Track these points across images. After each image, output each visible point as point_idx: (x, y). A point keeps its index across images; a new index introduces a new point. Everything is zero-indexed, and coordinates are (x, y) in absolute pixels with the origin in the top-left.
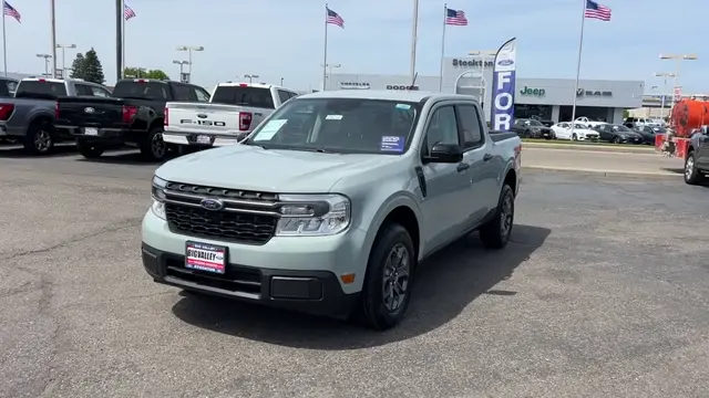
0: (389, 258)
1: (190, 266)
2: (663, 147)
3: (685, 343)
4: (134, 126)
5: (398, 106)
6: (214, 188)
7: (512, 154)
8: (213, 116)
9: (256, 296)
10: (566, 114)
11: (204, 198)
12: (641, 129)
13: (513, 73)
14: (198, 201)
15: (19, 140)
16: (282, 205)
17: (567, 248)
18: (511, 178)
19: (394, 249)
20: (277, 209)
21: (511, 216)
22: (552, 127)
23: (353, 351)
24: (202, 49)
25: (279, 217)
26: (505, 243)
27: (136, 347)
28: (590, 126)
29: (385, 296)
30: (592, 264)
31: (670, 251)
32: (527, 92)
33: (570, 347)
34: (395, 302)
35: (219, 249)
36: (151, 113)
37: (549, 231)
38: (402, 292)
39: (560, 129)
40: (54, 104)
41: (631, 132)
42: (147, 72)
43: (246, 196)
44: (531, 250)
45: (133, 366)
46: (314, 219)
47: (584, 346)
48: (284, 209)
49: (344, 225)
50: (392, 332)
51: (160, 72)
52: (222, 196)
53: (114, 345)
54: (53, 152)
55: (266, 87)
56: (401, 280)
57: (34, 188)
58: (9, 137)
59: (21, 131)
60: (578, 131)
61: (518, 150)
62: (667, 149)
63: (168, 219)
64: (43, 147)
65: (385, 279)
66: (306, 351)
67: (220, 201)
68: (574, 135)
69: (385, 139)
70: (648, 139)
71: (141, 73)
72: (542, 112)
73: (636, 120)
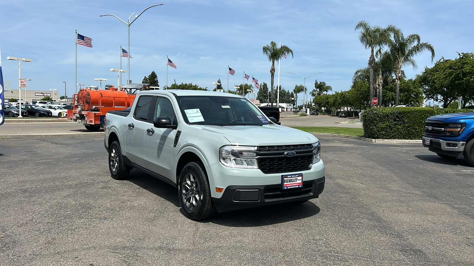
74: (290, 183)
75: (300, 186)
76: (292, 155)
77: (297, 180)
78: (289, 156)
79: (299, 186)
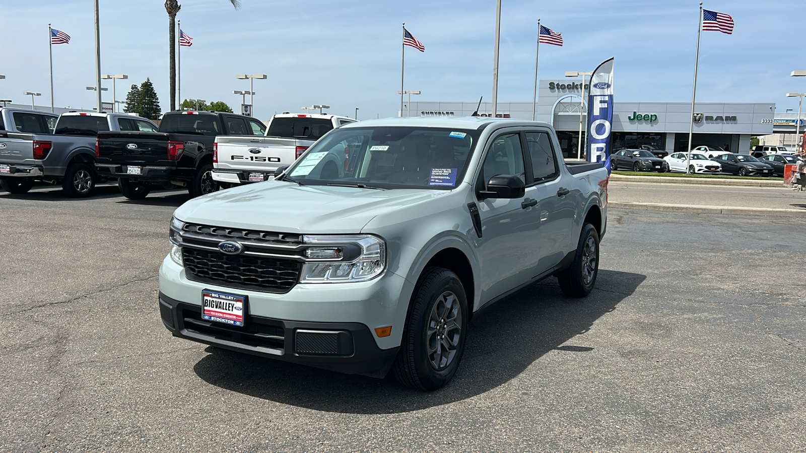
0: (435, 307)
1: (207, 317)
2: (793, 179)
3: (788, 409)
4: (180, 164)
5: (452, 134)
6: (233, 230)
7: (596, 189)
8: (267, 151)
9: (278, 352)
10: (682, 143)
11: (222, 241)
12: (771, 159)
13: (611, 97)
14: (215, 244)
15: (57, 181)
16: (308, 248)
17: (662, 297)
18: (594, 216)
19: (441, 298)
20: (302, 252)
21: (597, 260)
22: (666, 158)
23: (391, 416)
24: (265, 77)
25: (304, 262)
26: (589, 292)
27: (146, 410)
28: (711, 156)
29: (430, 351)
30: (690, 316)
31: (787, 300)
32: (636, 118)
33: (647, 412)
34: (444, 360)
35: (237, 298)
36: (200, 148)
37: (642, 278)
38: (452, 347)
39: (675, 160)
40: (94, 140)
41: (759, 162)
42: (208, 104)
43: (268, 238)
44: (619, 299)
45: (138, 431)
46: (343, 263)
47: (663, 411)
48: (309, 252)
49: (378, 270)
50: (440, 394)
51: (223, 104)
52: (242, 238)
53: (122, 407)
54: (94, 193)
55: (328, 117)
56: (451, 334)
57: (68, 233)
58: (46, 177)
59: (59, 171)
60: (694, 162)
61: (604, 184)
62: (798, 181)
63: (185, 265)
64: (83, 188)
65: (430, 333)
66: (337, 415)
67: (239, 244)
68: (691, 167)
69: (435, 171)
70: (777, 171)
71: (201, 106)
72: (656, 141)
73: (767, 149)
74: (218, 310)
75: (238, 323)
76: (230, 251)
77: (232, 307)
78: (226, 251)
79: (234, 321)
